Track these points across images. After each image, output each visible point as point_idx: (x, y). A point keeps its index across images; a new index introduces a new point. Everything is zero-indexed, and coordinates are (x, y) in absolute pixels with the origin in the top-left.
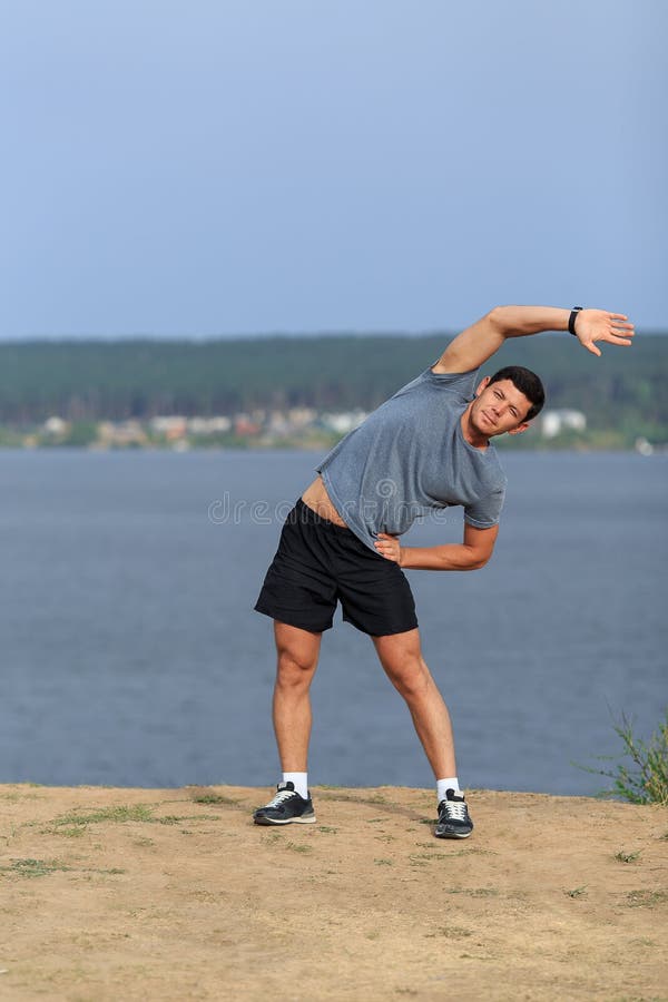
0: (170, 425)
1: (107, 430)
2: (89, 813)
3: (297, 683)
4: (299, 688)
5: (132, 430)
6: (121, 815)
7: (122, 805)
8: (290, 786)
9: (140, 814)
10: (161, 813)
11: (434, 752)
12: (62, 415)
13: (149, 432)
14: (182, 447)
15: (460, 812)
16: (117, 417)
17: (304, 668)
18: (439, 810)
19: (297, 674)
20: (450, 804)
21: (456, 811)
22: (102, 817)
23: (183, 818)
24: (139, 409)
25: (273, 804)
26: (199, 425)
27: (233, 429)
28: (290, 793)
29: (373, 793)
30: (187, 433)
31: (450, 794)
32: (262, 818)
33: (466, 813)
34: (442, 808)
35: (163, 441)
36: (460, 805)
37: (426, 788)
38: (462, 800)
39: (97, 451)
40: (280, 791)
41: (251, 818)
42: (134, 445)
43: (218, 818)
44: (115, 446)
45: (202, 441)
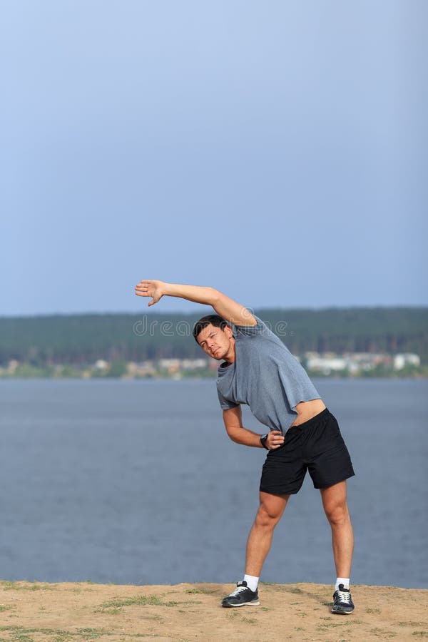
0: (170, 364)
1: (132, 367)
2: (124, 600)
3: (265, 525)
4: (266, 528)
5: (147, 367)
6: (142, 601)
7: (143, 595)
8: (245, 584)
9: (154, 601)
10: (166, 600)
11: (340, 561)
12: (105, 358)
13: (158, 368)
14: (178, 377)
15: (347, 598)
16: (139, 360)
17: (272, 517)
18: (334, 596)
19: (266, 520)
20: (341, 593)
21: (344, 598)
22: (130, 603)
23: (180, 603)
24: (151, 354)
25: (234, 594)
26: (187, 364)
27: (208, 366)
28: (244, 588)
29: (294, 586)
30: (181, 369)
31: (341, 587)
32: (226, 603)
33: (350, 599)
34: (336, 595)
35: (166, 374)
36: (347, 594)
37: (326, 584)
38: (348, 591)
39: (126, 380)
40: (238, 586)
41: (220, 603)
42: (149, 376)
43: (200, 603)
44: (137, 377)
45: (190, 374)
